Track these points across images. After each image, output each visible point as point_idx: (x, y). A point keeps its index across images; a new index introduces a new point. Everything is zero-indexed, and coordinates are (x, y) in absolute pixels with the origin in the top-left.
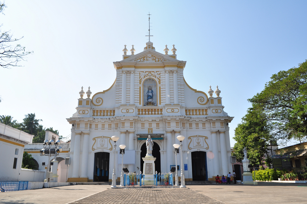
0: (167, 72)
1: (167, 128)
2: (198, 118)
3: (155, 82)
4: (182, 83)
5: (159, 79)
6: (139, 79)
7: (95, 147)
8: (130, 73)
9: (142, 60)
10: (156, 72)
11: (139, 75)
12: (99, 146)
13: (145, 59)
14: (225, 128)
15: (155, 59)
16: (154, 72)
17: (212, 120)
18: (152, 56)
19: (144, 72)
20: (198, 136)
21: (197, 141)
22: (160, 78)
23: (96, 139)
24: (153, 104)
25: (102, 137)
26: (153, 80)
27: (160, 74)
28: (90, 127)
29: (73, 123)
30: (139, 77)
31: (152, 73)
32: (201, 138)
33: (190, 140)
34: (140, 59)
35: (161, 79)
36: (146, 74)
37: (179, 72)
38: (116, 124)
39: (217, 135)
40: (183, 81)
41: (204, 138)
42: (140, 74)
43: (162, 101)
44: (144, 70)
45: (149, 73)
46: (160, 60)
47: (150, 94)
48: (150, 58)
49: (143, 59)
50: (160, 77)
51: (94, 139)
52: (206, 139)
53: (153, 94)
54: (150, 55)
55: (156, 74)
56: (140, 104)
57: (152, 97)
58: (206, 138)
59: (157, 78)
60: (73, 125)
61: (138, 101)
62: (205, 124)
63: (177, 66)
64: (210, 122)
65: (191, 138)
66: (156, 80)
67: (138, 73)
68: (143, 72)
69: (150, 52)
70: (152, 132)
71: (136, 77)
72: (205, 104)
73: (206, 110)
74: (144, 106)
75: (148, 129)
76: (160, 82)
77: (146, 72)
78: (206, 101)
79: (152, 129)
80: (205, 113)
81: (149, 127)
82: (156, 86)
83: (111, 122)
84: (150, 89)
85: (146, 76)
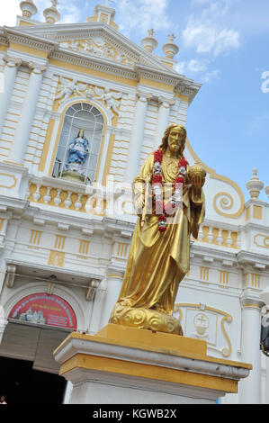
0: (143, 99)
1: (113, 260)
2: (211, 251)
3: (101, 118)
5: (114, 112)
8: (30, 71)
10: (111, 90)
11: (56, 84)
15: (113, 54)
18: (107, 43)
19: (75, 81)
20: (203, 308)
21: (199, 324)
22: (117, 111)
24: (84, 179)
26: (96, 111)
30: (54, 90)
32: (211, 317)
33: (178, 315)
35: (120, 113)
36: (77, 87)
37: (175, 108)
41: (221, 318)
42: (59, 83)
48: (98, 47)
49: (77, 43)
50: (118, 108)
52: (225, 324)
53: (87, 151)
54: (100, 41)
55: (109, 95)
56: (41, 167)
57: (82, 159)
58: (227, 319)
59: (109, 108)
61: (37, 160)
62: (228, 272)
63: (175, 90)
64: (242, 270)
65: (182, 308)
66: (105, 111)
67: (56, 79)
68: (71, 80)
69: (102, 30)
70: (61, 263)
71: (47, 88)
72: (234, 216)
73: (235, 235)
74: (53, 176)
75: (49, 252)
76: (115, 120)
78: (238, 208)
79: (63, 253)
80: (230, 240)
81: (55, 246)
82: (101, 128)
84: (81, 135)
85: (78, 94)
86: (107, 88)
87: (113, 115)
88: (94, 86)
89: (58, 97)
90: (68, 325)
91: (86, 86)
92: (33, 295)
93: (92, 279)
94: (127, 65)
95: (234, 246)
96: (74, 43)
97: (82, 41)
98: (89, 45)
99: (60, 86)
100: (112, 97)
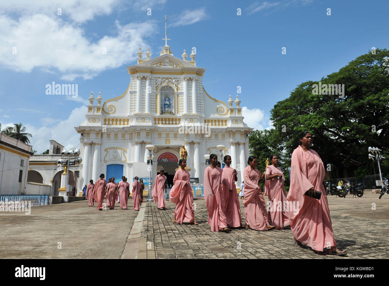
0: (186, 79)
1: (185, 139)
2: (217, 129)
3: (173, 90)
4: (202, 92)
5: (177, 86)
6: (155, 86)
7: (107, 159)
8: (146, 79)
9: (159, 65)
10: (174, 78)
11: (155, 81)
12: (112, 157)
13: (162, 64)
14: (244, 140)
15: (172, 64)
16: (171, 78)
17: (232, 131)
18: (170, 61)
23: (108, 150)
24: (171, 113)
25: (114, 148)
26: (170, 87)
27: (178, 81)
28: (102, 137)
29: (82, 133)
30: (155, 83)
31: (169, 79)
33: (209, 151)
34: (157, 64)
35: (179, 86)
37: (198, 79)
38: (130, 134)
39: (236, 146)
40: (202, 89)
41: (224, 150)
42: (156, 80)
43: (179, 110)
44: (162, 76)
45: (166, 80)
46: (178, 66)
47: (167, 102)
48: (167, 63)
49: (159, 63)
50: (178, 84)
51: (106, 150)
53: (170, 102)
54: (167, 61)
56: (157, 112)
58: (226, 150)
59: (174, 85)
60: (82, 135)
62: (224, 135)
63: (197, 74)
64: (229, 133)
65: (210, 149)
66: (174, 87)
67: (155, 79)
68: (160, 78)
69: (167, 56)
70: (169, 143)
71: (152, 83)
72: (225, 114)
73: (226, 121)
74: (161, 114)
75: (165, 140)
76: (177, 89)
77: (163, 79)
78: (226, 111)
79: (169, 139)
80: (224, 123)
81: (166, 138)
82: (173, 93)
83: (125, 131)
84: (167, 97)
85: (163, 83)
86: (173, 78)
87: (177, 88)
89: (157, 86)
90: (175, 161)
91: (165, 79)
92: (163, 154)
93: (180, 147)
94: (178, 67)
95: (226, 125)
96: (158, 64)
97: (161, 62)
98: (163, 63)
99: (157, 81)
100: (175, 81)
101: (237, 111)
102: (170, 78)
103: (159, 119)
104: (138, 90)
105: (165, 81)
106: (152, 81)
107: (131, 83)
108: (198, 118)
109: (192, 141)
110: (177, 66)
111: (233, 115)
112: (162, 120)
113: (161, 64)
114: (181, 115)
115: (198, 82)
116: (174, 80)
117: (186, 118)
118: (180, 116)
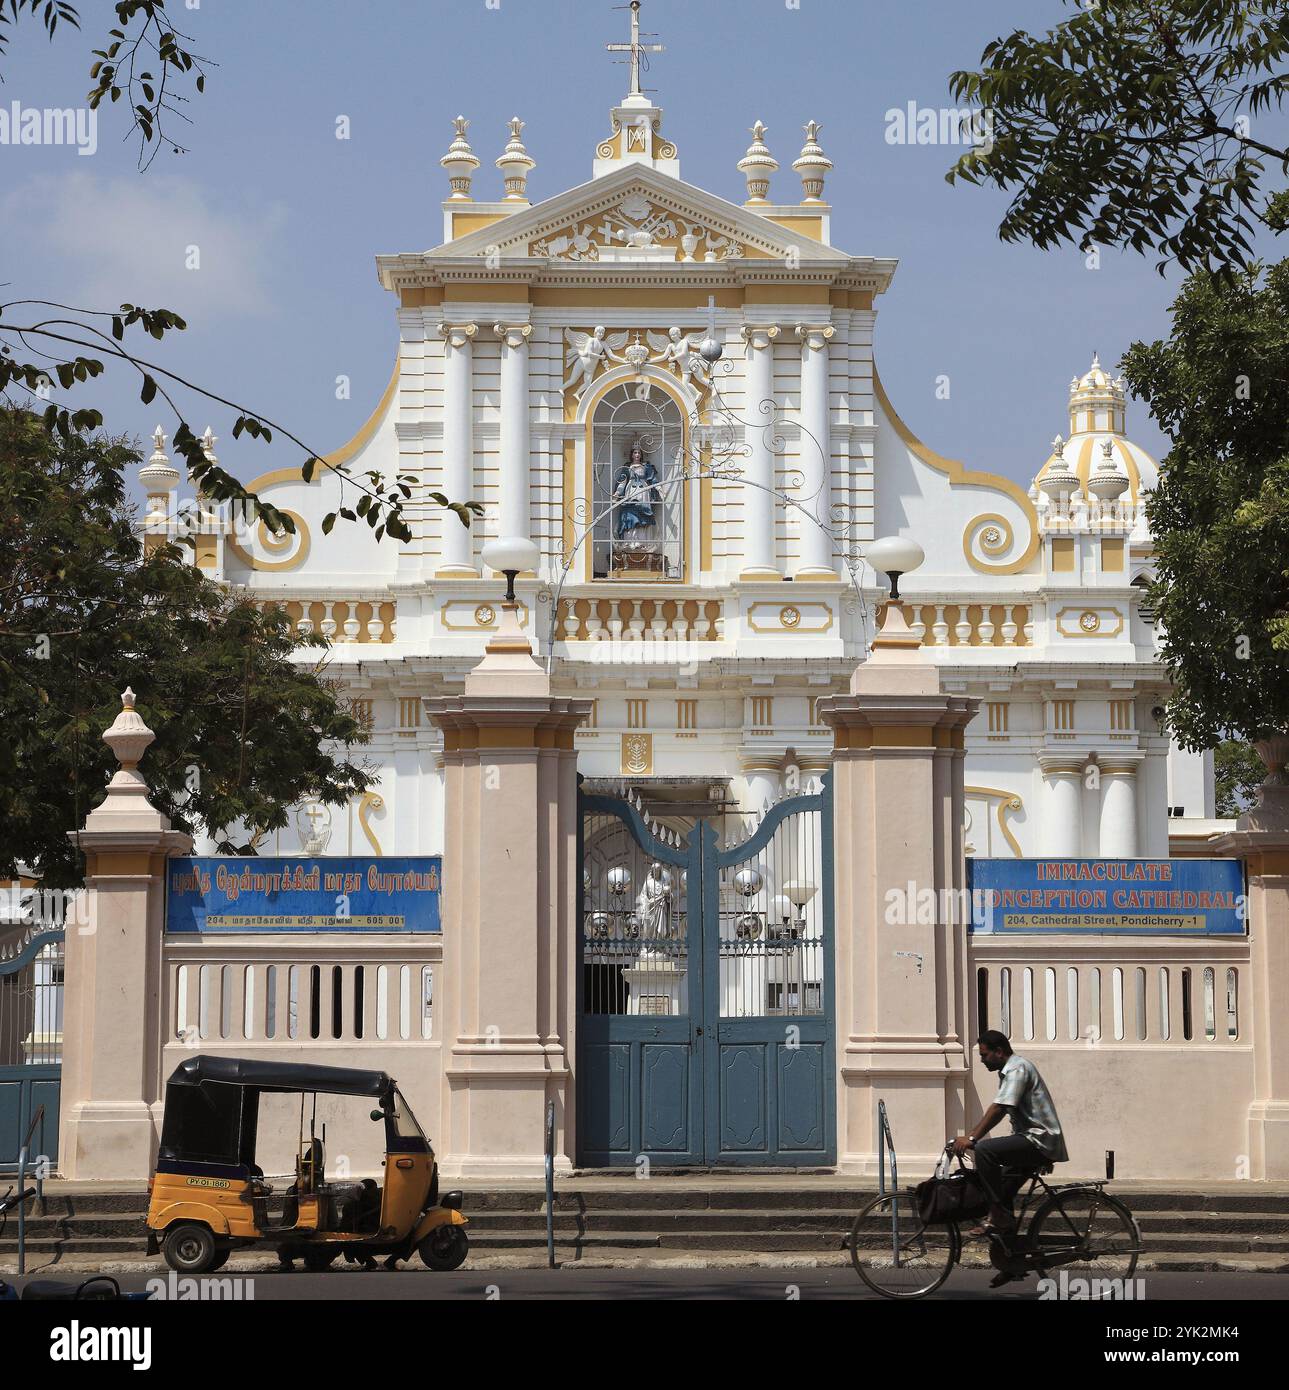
0: (760, 342)
1: (747, 736)
3: (674, 412)
4: (866, 420)
8: (499, 342)
9: (582, 242)
10: (684, 331)
11: (558, 351)
13: (606, 231)
14: (1135, 741)
15: (674, 232)
17: (1052, 684)
18: (656, 210)
24: (657, 563)
26: (659, 395)
30: (558, 368)
31: (651, 337)
32: (974, 807)
34: (568, 233)
38: (402, 701)
41: (998, 804)
43: (717, 547)
45: (631, 341)
46: (709, 243)
47: (638, 493)
48: (637, 224)
49: (587, 230)
52: (1008, 813)
53: (654, 494)
54: (639, 207)
58: (1011, 804)
59: (685, 377)
61: (558, 546)
63: (832, 298)
64: (1038, 693)
68: (590, 331)
69: (639, 183)
70: (648, 761)
71: (542, 367)
72: (1016, 570)
73: (1021, 613)
74: (596, 575)
75: (619, 739)
76: (701, 406)
77: (611, 337)
78: (1022, 544)
79: (648, 737)
80: (1009, 629)
81: (630, 726)
82: (676, 435)
83: (374, 685)
84: (637, 455)
85: (613, 363)
86: (674, 330)
88: (643, 331)
89: (569, 384)
91: (625, 335)
93: (709, 786)
94: (709, 258)
95: (1021, 640)
96: (580, 233)
97: (596, 221)
98: (615, 229)
99: (570, 352)
100: (690, 348)
101: (1096, 548)
102: (656, 331)
103: (582, 606)
104: (449, 412)
105: (620, 352)
106: (543, 350)
107: (405, 366)
108: (834, 604)
109: (790, 752)
110: (700, 250)
111: (1067, 580)
112: (603, 609)
113: (601, 230)
114: (725, 583)
115: (842, 351)
116: (683, 343)
117: (756, 604)
118: (718, 590)
